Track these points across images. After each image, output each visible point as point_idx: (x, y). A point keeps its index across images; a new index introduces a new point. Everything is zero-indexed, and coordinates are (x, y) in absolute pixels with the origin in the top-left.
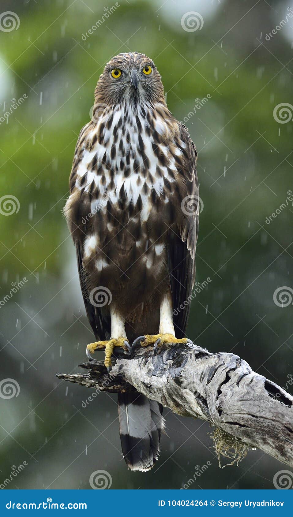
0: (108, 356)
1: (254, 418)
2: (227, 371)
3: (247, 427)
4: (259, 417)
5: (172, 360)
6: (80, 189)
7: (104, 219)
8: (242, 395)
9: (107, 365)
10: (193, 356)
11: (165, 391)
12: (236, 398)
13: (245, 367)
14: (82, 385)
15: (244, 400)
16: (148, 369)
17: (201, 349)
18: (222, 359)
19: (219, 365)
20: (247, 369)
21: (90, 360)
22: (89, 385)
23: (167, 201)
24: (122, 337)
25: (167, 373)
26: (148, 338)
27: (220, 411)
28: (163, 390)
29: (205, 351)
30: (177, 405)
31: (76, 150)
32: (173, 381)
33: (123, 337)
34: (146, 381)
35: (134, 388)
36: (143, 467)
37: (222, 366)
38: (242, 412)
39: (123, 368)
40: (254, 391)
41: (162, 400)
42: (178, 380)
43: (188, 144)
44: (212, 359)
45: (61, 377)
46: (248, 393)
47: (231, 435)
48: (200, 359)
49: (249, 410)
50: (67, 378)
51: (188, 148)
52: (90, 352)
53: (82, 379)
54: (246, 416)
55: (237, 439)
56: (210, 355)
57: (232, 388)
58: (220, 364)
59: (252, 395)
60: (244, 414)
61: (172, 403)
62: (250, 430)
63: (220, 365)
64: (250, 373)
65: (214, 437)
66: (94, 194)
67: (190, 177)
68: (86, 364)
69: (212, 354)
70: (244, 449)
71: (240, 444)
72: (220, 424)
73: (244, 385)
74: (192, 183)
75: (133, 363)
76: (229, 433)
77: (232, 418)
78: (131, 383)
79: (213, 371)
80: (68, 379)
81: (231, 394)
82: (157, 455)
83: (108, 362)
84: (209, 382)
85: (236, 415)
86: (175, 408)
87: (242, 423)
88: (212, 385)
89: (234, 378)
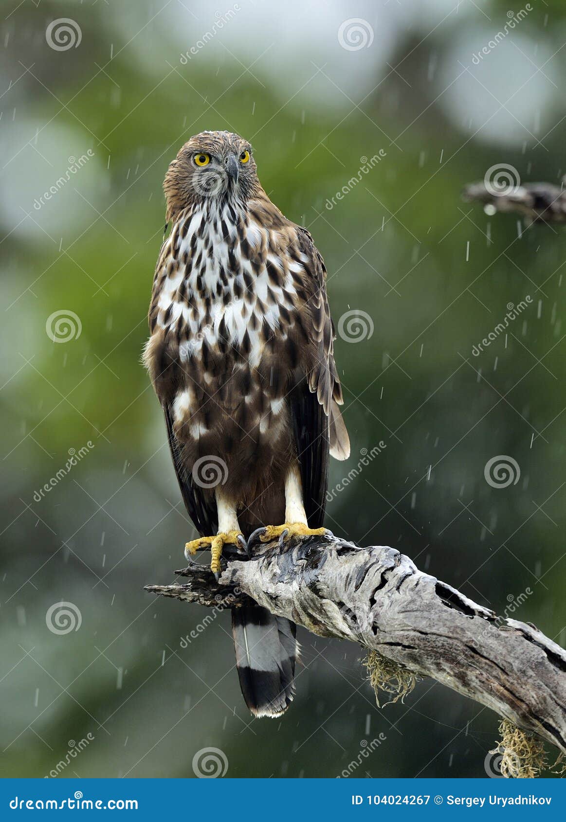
0: (216, 558)
1: (424, 636)
2: (382, 572)
3: (413, 648)
4: (430, 634)
5: (304, 559)
6: (164, 327)
7: (199, 367)
8: (405, 604)
9: (215, 570)
10: (334, 553)
11: (297, 603)
12: (397, 609)
13: (407, 565)
14: (181, 600)
15: (408, 611)
16: (272, 574)
17: (345, 542)
18: (375, 555)
19: (370, 564)
20: (411, 567)
21: (191, 565)
22: (190, 599)
23: (285, 337)
24: (233, 530)
25: (298, 578)
26: (270, 530)
27: (375, 628)
28: (294, 602)
29: (351, 544)
30: (315, 622)
31: (155, 274)
32: (307, 588)
33: (235, 530)
34: (270, 591)
35: (253, 602)
36: (271, 711)
37: (375, 565)
38: (405, 628)
39: (238, 574)
40: (421, 598)
41: (293, 616)
42: (314, 587)
43: (311, 256)
44: (361, 556)
45: (151, 590)
46: (413, 601)
47: (392, 661)
48: (344, 556)
49: (415, 625)
50: (159, 590)
51: (312, 262)
52: (190, 553)
53: (180, 592)
54: (412, 633)
55: (400, 666)
56: (358, 551)
57: (390, 595)
58: (372, 562)
59: (418, 603)
60: (408, 630)
61: (308, 619)
62: (418, 652)
63: (373, 564)
64: (414, 572)
65: (369, 665)
66: (184, 334)
67: (317, 302)
68: (185, 570)
69: (361, 548)
70: (411, 680)
71: (405, 672)
72: (375, 645)
73: (407, 590)
74: (319, 310)
75: (251, 566)
76: (390, 659)
77: (392, 637)
78: (249, 594)
79: (364, 571)
80: (162, 593)
81: (390, 604)
82: (292, 694)
83: (216, 566)
84: (357, 587)
85: (397, 633)
86: (312, 627)
87: (407, 644)
88: (363, 592)
89: (392, 581)
